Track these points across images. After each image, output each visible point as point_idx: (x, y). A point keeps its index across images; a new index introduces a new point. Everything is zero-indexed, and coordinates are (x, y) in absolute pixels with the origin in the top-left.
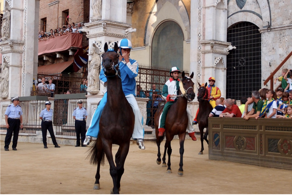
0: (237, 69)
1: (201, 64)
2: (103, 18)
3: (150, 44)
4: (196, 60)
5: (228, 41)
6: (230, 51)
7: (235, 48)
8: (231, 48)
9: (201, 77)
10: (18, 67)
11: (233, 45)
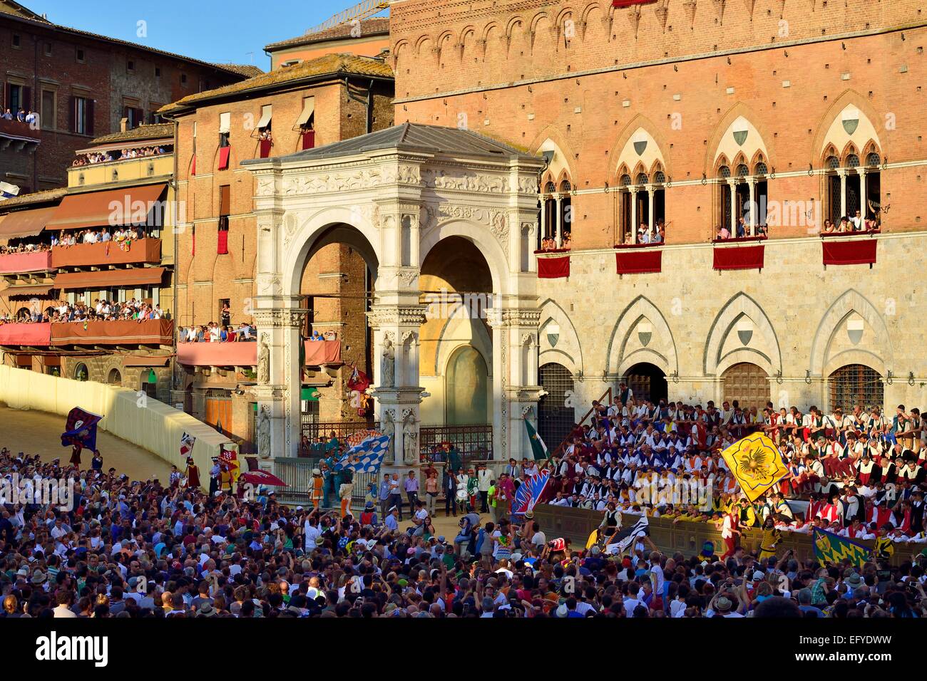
0: (550, 417)
1: (507, 415)
2: (396, 385)
3: (443, 374)
4: (500, 411)
5: (539, 384)
6: (541, 397)
7: (547, 393)
8: (542, 393)
9: (507, 430)
10: (281, 418)
11: (545, 389)
